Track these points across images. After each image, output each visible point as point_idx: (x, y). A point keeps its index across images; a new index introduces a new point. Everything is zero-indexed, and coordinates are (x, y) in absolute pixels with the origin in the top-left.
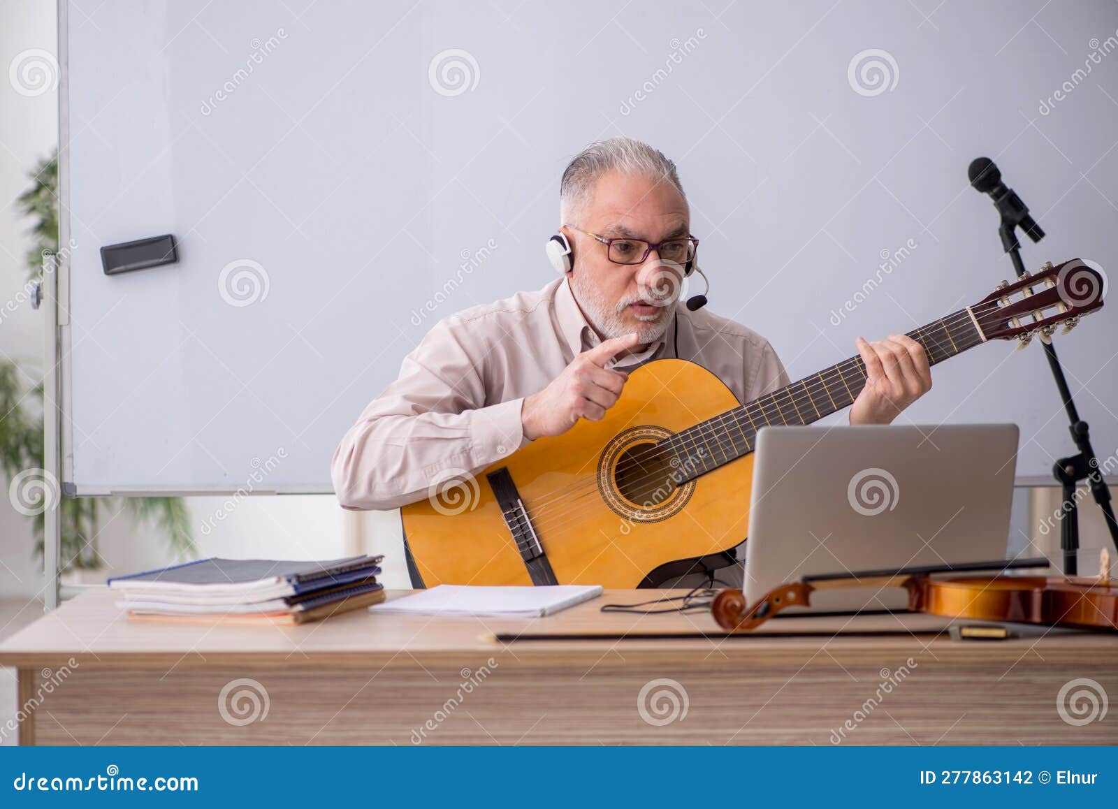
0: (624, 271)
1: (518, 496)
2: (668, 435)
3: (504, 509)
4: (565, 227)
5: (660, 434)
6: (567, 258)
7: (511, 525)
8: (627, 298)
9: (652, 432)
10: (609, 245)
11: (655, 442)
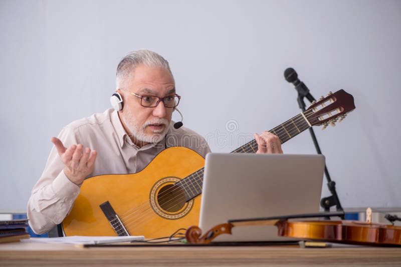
0: (148, 110)
1: (115, 214)
2: (179, 180)
3: (109, 219)
4: (119, 89)
5: (175, 180)
6: (121, 105)
7: (114, 226)
8: (148, 122)
9: (172, 179)
10: (142, 98)
11: (173, 184)
